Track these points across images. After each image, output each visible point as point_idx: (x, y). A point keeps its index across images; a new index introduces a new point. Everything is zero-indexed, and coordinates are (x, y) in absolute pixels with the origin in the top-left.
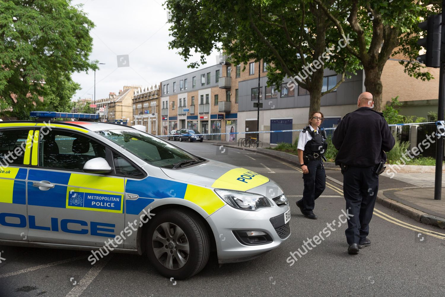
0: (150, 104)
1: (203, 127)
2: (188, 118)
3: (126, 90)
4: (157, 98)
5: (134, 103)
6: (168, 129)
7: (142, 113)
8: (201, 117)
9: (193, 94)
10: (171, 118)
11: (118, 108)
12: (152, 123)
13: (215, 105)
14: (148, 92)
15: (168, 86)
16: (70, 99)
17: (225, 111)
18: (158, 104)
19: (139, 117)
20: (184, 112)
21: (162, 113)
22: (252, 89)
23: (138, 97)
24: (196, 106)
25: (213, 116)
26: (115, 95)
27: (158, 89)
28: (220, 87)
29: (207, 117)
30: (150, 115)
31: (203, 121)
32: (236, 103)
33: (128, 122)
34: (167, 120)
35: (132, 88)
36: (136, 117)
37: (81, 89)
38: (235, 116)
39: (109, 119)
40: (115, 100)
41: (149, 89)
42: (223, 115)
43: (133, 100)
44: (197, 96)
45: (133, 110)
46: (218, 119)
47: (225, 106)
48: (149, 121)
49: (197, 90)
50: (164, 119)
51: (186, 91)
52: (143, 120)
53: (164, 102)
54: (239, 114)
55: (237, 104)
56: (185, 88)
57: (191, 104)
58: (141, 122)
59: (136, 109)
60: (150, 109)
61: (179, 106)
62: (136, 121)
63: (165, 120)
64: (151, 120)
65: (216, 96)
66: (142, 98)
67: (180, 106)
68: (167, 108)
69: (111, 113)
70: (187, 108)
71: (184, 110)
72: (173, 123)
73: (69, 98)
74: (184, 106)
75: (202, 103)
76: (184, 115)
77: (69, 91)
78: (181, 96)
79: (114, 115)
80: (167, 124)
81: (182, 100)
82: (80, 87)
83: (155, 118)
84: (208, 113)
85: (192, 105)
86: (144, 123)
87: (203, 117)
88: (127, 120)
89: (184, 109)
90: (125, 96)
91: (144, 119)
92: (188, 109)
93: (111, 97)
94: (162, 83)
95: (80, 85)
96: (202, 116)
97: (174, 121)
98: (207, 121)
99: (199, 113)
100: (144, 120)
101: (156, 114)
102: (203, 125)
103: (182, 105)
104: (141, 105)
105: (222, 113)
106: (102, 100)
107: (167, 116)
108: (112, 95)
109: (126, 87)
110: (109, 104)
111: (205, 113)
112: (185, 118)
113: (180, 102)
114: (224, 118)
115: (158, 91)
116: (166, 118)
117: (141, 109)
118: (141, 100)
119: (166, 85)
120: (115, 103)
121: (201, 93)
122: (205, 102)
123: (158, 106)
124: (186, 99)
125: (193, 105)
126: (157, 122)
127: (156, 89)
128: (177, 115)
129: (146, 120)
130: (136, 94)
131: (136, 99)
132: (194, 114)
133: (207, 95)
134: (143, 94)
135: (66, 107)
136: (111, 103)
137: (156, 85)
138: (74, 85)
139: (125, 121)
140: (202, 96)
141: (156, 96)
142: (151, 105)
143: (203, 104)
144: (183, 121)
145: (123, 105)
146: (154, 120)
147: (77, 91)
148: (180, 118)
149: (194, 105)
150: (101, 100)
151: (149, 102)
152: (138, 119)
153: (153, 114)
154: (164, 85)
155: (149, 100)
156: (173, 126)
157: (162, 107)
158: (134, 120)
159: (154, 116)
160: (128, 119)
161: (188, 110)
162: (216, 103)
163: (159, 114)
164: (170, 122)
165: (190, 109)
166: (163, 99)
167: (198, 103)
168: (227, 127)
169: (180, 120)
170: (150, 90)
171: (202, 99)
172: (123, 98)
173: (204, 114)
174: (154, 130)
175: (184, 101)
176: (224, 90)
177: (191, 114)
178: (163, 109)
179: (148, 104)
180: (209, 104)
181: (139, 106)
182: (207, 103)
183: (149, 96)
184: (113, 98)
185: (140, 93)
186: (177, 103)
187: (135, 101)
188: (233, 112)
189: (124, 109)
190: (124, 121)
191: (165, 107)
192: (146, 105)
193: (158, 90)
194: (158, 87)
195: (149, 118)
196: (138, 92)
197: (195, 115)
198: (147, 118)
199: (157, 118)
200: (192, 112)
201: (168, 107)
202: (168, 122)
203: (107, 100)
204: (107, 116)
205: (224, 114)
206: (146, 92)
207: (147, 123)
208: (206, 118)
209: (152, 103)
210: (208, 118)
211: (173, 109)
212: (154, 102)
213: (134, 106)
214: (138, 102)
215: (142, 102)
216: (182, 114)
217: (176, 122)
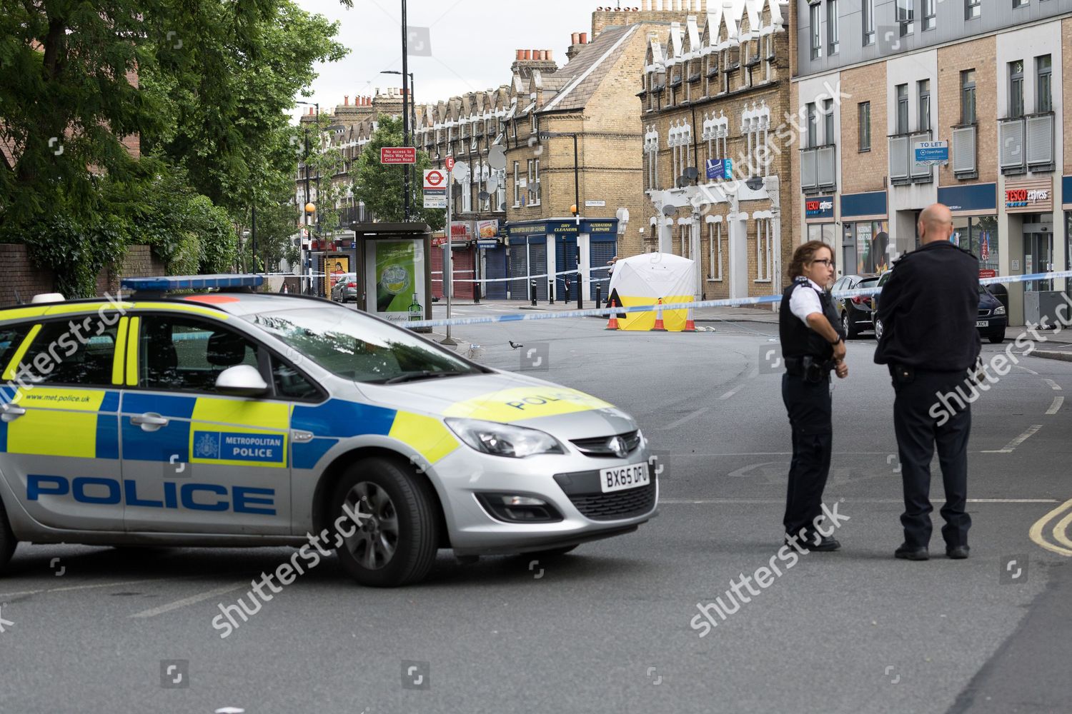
0: (734, 119)
1: (1026, 252)
2: (946, 198)
3: (612, 37)
4: (772, 85)
5: (646, 118)
6: (839, 266)
7: (691, 177)
8: (1011, 195)
9: (965, 56)
10: (854, 204)
11: (559, 152)
12: (752, 235)
14: (726, 45)
15: (836, 10)
16: (284, 112)
18: (778, 121)
19: (679, 201)
20: (918, 169)
21: (803, 176)
23: (674, 79)
24: (984, 125)
26: (549, 69)
27: (780, 29)
29: (1043, 194)
31: (1023, 218)
33: (621, 228)
34: (830, 213)
35: (640, 17)
36: (666, 198)
37: (338, 54)
39: (512, 218)
40: (544, 97)
41: (732, 28)
43: (642, 96)
44: (990, 72)
45: (645, 156)
48: (736, 220)
49: (990, 33)
50: (812, 209)
51: (929, 37)
52: (701, 219)
53: (810, 106)
56: (925, 20)
57: (955, 117)
58: (688, 227)
59: (660, 152)
60: (737, 148)
61: (892, 128)
62: (663, 223)
63: (820, 213)
64: (745, 216)
66: (695, 82)
67: (902, 132)
68: (830, 144)
69: (523, 183)
70: (937, 141)
71: (920, 155)
72: (864, 234)
73: (275, 107)
74: (924, 129)
75: (1016, 112)
76: (922, 181)
77: (275, 66)
78: (906, 70)
79: (538, 191)
80: (835, 238)
81: (912, 93)
82: (333, 39)
83: (764, 203)
84: (1046, 169)
85: (962, 124)
86: (704, 238)
87: (1023, 195)
88: (615, 222)
89: (918, 146)
90: (602, 71)
92: (944, 145)
93: (518, 80)
95: (332, 30)
96: (1017, 184)
97: (873, 222)
98: (1047, 217)
99: (1003, 171)
100: (709, 219)
101: (772, 181)
102: (1026, 236)
103: (913, 124)
104: (688, 128)
106: (472, 97)
107: (829, 190)
108: (526, 66)
109: (611, 14)
110: (507, 123)
111: (1034, 169)
112: (927, 198)
113: (902, 104)
115: (782, 38)
116: (825, 205)
117: (690, 154)
118: (692, 95)
119: (824, 4)
120: (540, 116)
121: (1011, 46)
122: (1030, 104)
124: (933, 88)
125: (968, 119)
126: (776, 226)
127: (769, 30)
128: (886, 186)
129: (718, 219)
130: (661, 61)
131: (659, 93)
132: (974, 175)
133: (1043, 60)
134: (697, 62)
135: (259, 161)
136: (520, 120)
137: (766, 7)
138: (302, 34)
139: (606, 228)
141: (771, 74)
142: (742, 129)
143: (1023, 117)
145: (589, 126)
146: (758, 215)
147: (316, 65)
148: (899, 200)
149: (976, 125)
150: (467, 102)
151: (730, 105)
152: (670, 211)
153: (755, 183)
154: (812, 6)
155: (730, 97)
156: (863, 249)
157: (803, 139)
158: (653, 221)
159: (759, 194)
160: (624, 215)
161: (944, 154)
163: (787, 178)
164: (847, 225)
165: (953, 148)
166: (809, 90)
167: (995, 107)
169: (904, 213)
170: (736, 36)
171: (1016, 86)
172: (590, 88)
173: (1029, 174)
174: (760, 279)
175: (923, 99)
177: (962, 176)
178: (812, 147)
179: (724, 120)
180: (1052, 113)
181: (679, 130)
182: (1044, 107)
183: (730, 73)
184: (532, 88)
185: (680, 55)
186: (884, 109)
187: (654, 102)
189: (594, 151)
190: (598, 228)
191: (820, 140)
192: (715, 124)
193: (777, 36)
194: (776, 16)
195: (735, 207)
196: (669, 49)
197: (984, 180)
198: (724, 206)
199: (777, 204)
200: (962, 162)
201: (837, 137)
202: (840, 228)
203: (498, 103)
204: (501, 201)
206: (715, 43)
207: (726, 237)
208: (1038, 195)
209: (747, 114)
210: (1050, 197)
211: (864, 145)
212: (759, 105)
213: (649, 136)
214: (669, 112)
215: (694, 108)
216: (914, 179)
217: (880, 222)
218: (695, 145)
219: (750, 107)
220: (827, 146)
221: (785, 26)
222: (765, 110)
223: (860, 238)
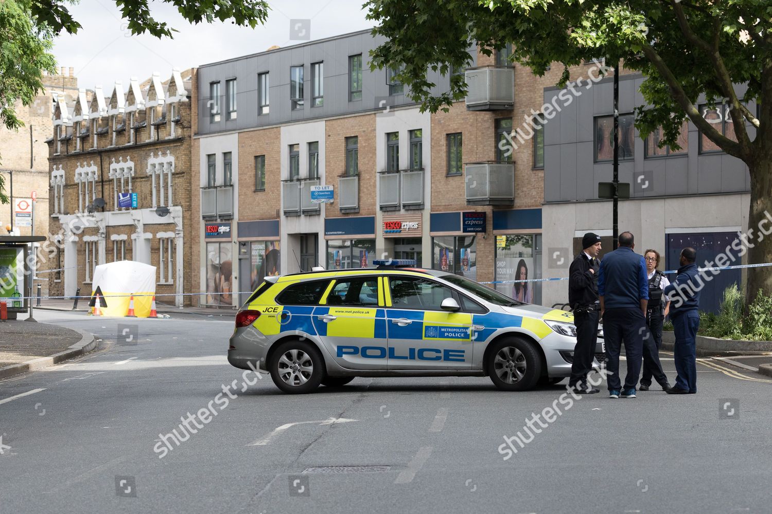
0: (141, 164)
2: (331, 226)
4: (178, 140)
5: (53, 160)
6: (235, 273)
7: (100, 206)
8: (388, 225)
9: (350, 126)
12: (154, 250)
13: (448, 175)
14: (133, 109)
15: (234, 86)
17: (492, 202)
18: (182, 167)
20: (314, 204)
21: (203, 205)
22: (595, 118)
23: (81, 132)
24: (365, 176)
25: (438, 221)
27: (185, 99)
28: (469, 107)
29: (414, 225)
30: (147, 216)
31: (396, 241)
32: (535, 168)
34: (228, 234)
38: (534, 218)
41: (139, 97)
42: (483, 215)
43: (50, 143)
44: (370, 139)
45: (51, 188)
46: (465, 231)
47: (491, 182)
48: (140, 239)
49: (371, 112)
50: (212, 232)
51: (317, 112)
52: (107, 237)
53: (210, 157)
54: (548, 213)
55: (541, 174)
56: (313, 100)
57: (341, 167)
58: (96, 243)
59: (66, 186)
60: (143, 186)
61: (285, 174)
62: (69, 239)
63: (219, 235)
64: (149, 236)
65: (454, 139)
66: (101, 135)
67: (294, 178)
68: (228, 184)
70: (324, 185)
71: (313, 195)
72: (258, 251)
74: (313, 176)
75: (393, 166)
76: (312, 213)
78: (297, 134)
80: (231, 253)
81: (303, 151)
83: (169, 226)
84: (418, 207)
85: (345, 175)
87: (398, 225)
89: (313, 188)
91: (110, 229)
92: (331, 188)
94: (203, 71)
96: (393, 218)
97: (266, 242)
98: (418, 241)
99: (381, 208)
100: (114, 237)
101: (176, 213)
102: (397, 254)
103: (304, 171)
104: (95, 168)
105: (480, 209)
107: (227, 218)
111: (407, 207)
112: (316, 225)
113: (294, 157)
114: (490, 227)
115: (185, 106)
116: (222, 229)
117: (96, 188)
118: (95, 143)
119: (223, 83)
121: (385, 123)
122: (404, 160)
123: (184, 174)
124: (321, 148)
125: (351, 170)
126: (180, 243)
127: (175, 99)
128: (278, 216)
129: (124, 237)
130: (67, 117)
131: (67, 141)
132: (356, 210)
133: (415, 134)
134: (104, 119)
137: (172, 82)
140: (392, 136)
141: (173, 132)
142: (149, 170)
143: (398, 171)
144: (306, 241)
146: (160, 235)
148: (289, 227)
149: (358, 175)
151: (136, 153)
153: (163, 211)
154: (212, 84)
155: (137, 147)
156: (257, 261)
157: (203, 181)
159: (164, 220)
161: (331, 194)
162: (454, 167)
163: (189, 208)
164: (243, 244)
165: (339, 191)
166: (209, 145)
167: (374, 164)
168: (499, 264)
169: (292, 236)
171: (392, 149)
173: (402, 211)
174: (162, 282)
175: (313, 155)
176: (487, 117)
177: (345, 211)
178: (211, 186)
179: (131, 164)
180: (422, 169)
181: (87, 171)
182: (416, 165)
183: (137, 130)
185: (87, 114)
186: (278, 162)
187: (61, 147)
188: (523, 202)
191: (219, 180)
192: (121, 167)
193: (181, 104)
194: (181, 89)
195: (140, 228)
196: (76, 108)
197: (364, 214)
198: (132, 228)
199: (180, 227)
200: (346, 199)
201: (235, 179)
202: (236, 247)
205: (488, 210)
206: (122, 107)
207: (129, 251)
208: (409, 225)
209: (152, 160)
210: (420, 226)
211: (259, 187)
212: (164, 154)
213: (54, 173)
214: (77, 156)
215: (102, 155)
216: (304, 212)
217: (272, 242)
218: (102, 181)
219: (156, 155)
220: (225, 186)
221: (188, 97)
222: (170, 158)
223: (254, 253)
